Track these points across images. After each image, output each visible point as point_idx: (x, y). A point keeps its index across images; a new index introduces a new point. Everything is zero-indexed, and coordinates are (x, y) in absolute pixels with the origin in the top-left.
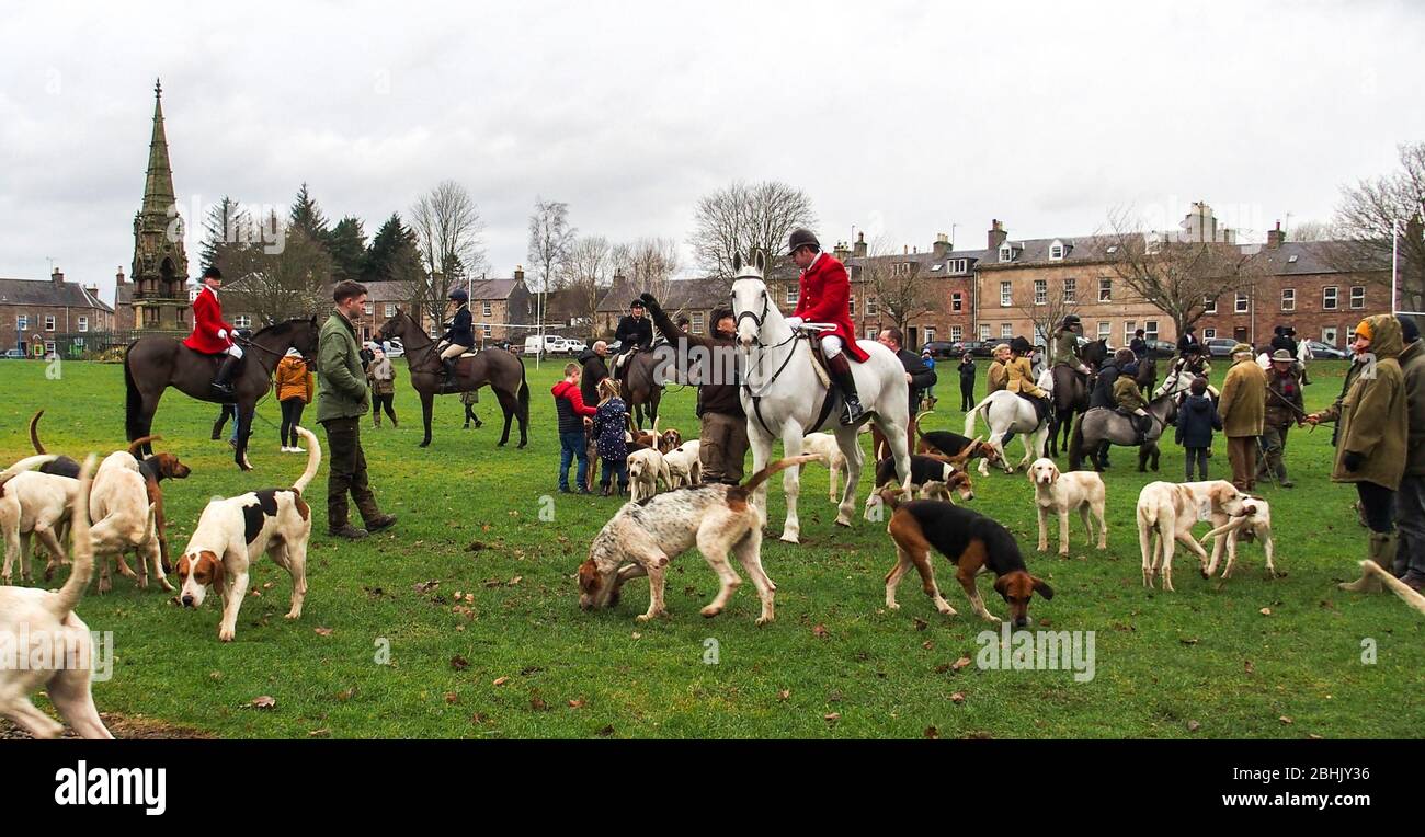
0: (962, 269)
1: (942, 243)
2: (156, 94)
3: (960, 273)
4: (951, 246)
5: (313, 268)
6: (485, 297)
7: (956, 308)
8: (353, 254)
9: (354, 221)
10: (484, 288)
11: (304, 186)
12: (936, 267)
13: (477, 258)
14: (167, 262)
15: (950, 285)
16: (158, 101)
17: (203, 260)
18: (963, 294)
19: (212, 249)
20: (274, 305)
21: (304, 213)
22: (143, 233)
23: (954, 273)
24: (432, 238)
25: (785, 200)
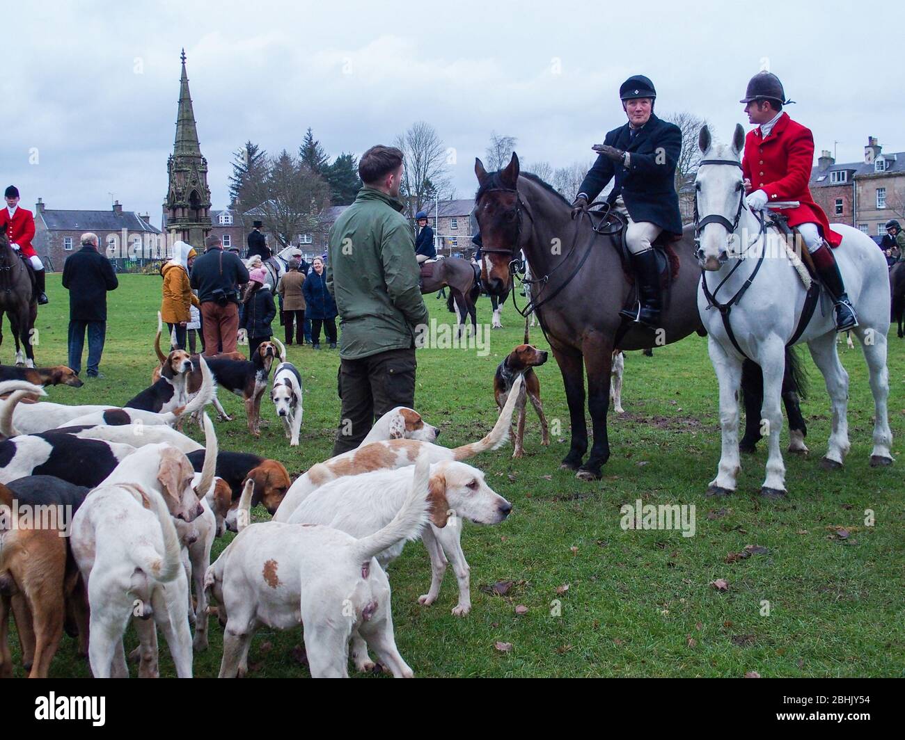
0: (843, 179)
1: (826, 158)
2: (181, 60)
3: (841, 182)
4: (833, 160)
5: (315, 195)
6: (451, 214)
7: (839, 212)
8: (349, 183)
9: (350, 157)
10: (448, 208)
11: (310, 130)
12: (821, 178)
13: (445, 183)
14: (194, 194)
15: (833, 193)
16: (184, 67)
17: (232, 191)
18: (844, 199)
19: (239, 182)
20: (284, 224)
21: (310, 152)
22: (176, 171)
23: (836, 182)
24: (408, 168)
25: (694, 126)
